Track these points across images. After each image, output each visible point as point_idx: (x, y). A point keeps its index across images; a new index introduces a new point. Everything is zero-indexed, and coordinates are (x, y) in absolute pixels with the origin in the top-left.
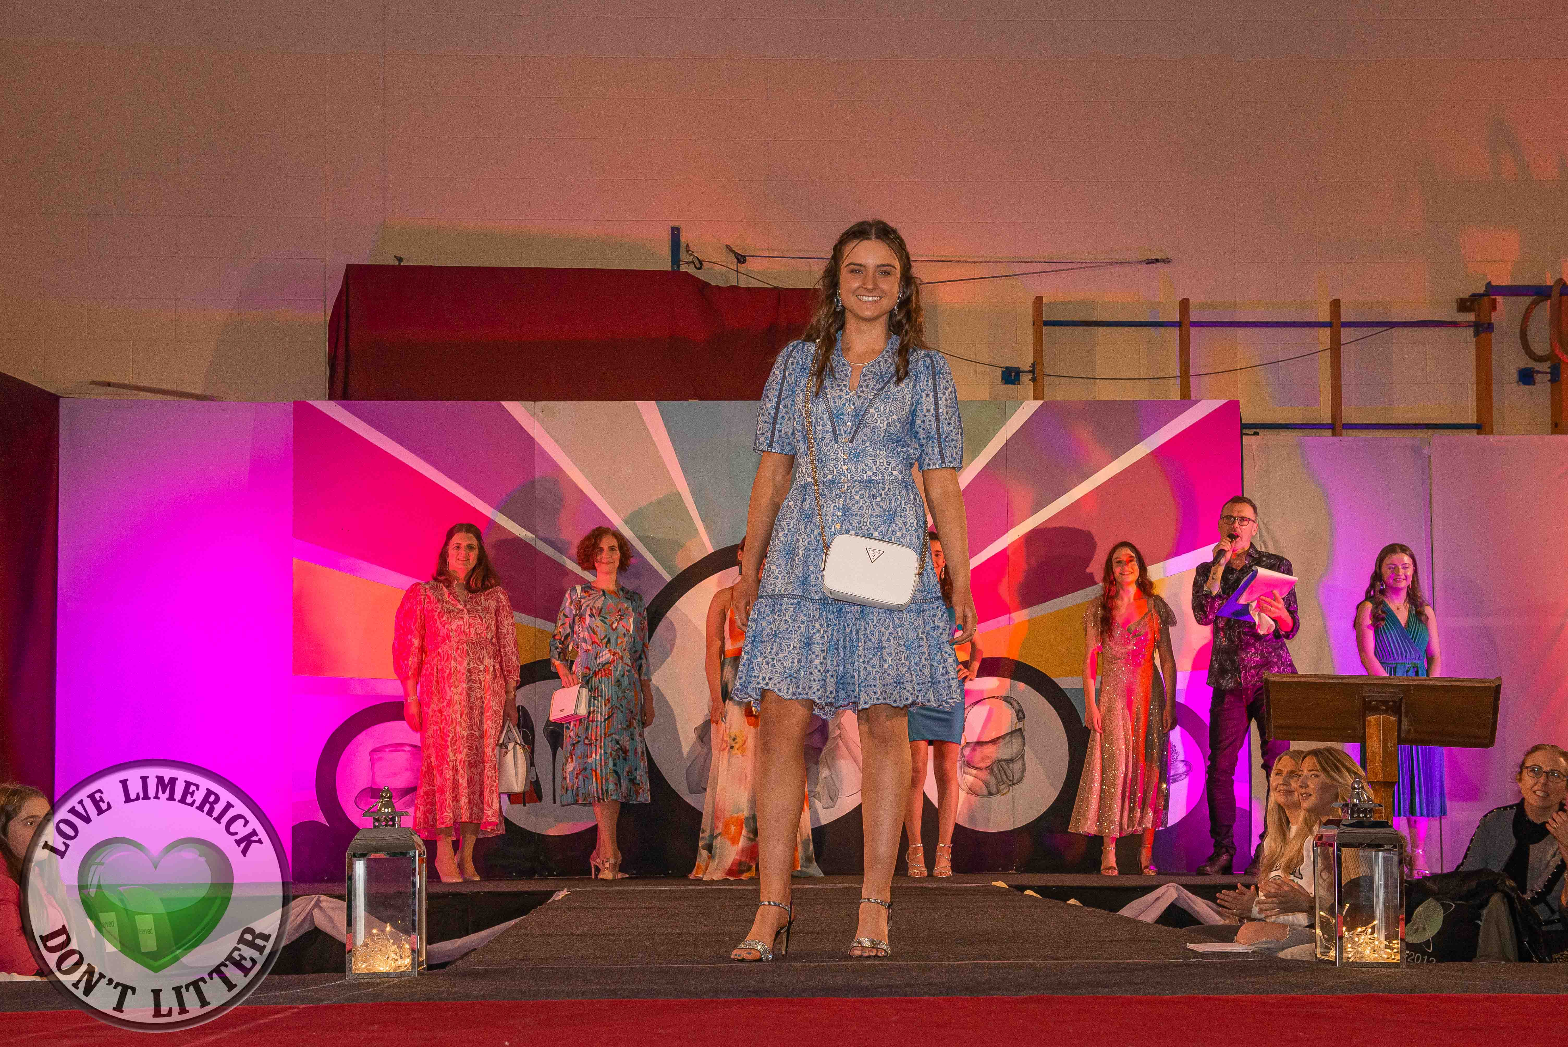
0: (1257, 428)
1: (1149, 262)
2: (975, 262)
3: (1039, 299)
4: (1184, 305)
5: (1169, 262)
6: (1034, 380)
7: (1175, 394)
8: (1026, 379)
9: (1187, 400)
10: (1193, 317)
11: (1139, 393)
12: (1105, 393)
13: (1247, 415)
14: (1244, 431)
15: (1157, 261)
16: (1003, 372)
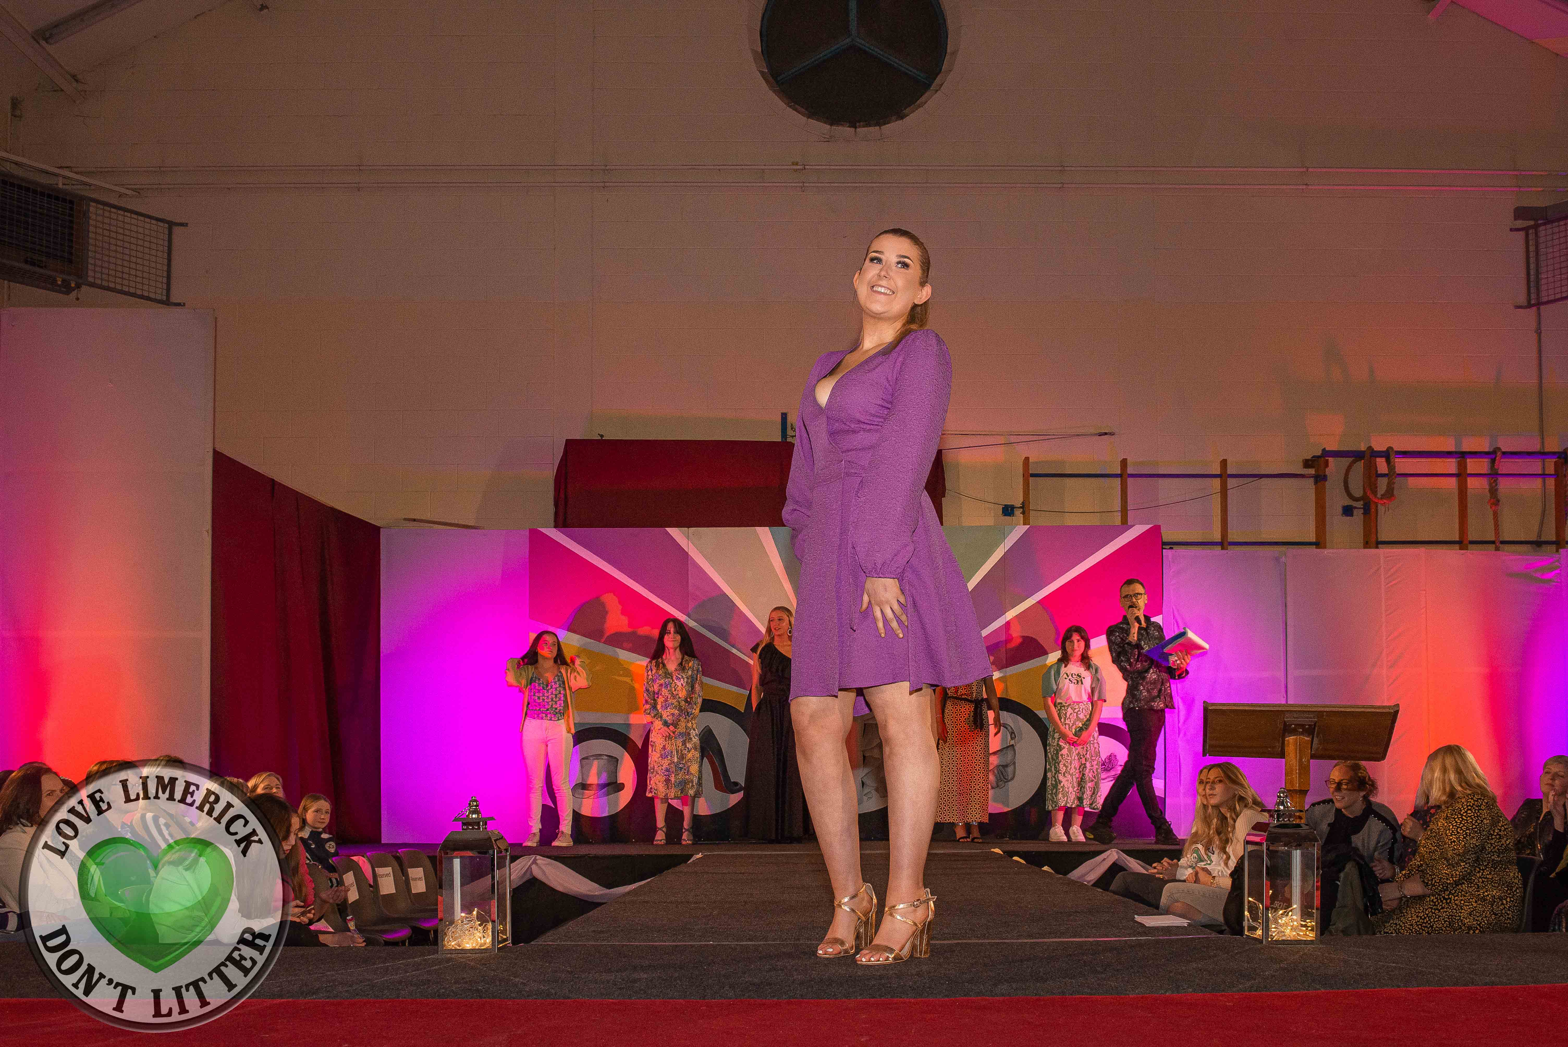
0: (1172, 544)
1: (1101, 435)
2: (984, 435)
3: (1027, 459)
4: (1124, 463)
5: (1113, 434)
6: (1023, 513)
7: (1118, 521)
8: (1018, 512)
9: (1125, 525)
10: (1130, 470)
11: (1094, 521)
12: (1071, 521)
13: (1167, 535)
14: (1164, 547)
15: (1106, 434)
16: (1003, 508)
